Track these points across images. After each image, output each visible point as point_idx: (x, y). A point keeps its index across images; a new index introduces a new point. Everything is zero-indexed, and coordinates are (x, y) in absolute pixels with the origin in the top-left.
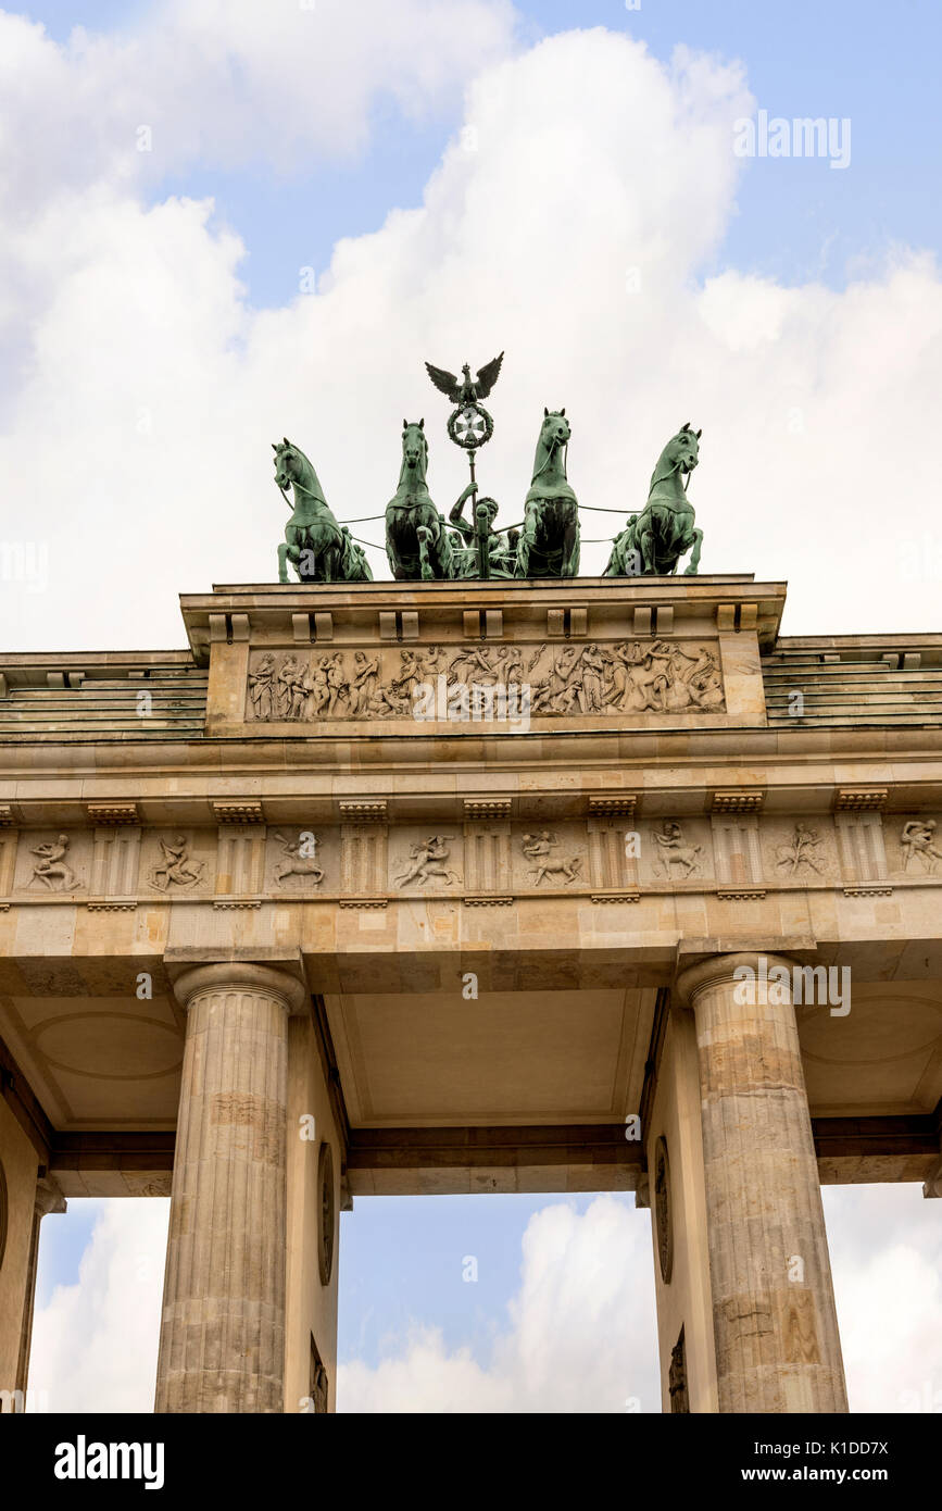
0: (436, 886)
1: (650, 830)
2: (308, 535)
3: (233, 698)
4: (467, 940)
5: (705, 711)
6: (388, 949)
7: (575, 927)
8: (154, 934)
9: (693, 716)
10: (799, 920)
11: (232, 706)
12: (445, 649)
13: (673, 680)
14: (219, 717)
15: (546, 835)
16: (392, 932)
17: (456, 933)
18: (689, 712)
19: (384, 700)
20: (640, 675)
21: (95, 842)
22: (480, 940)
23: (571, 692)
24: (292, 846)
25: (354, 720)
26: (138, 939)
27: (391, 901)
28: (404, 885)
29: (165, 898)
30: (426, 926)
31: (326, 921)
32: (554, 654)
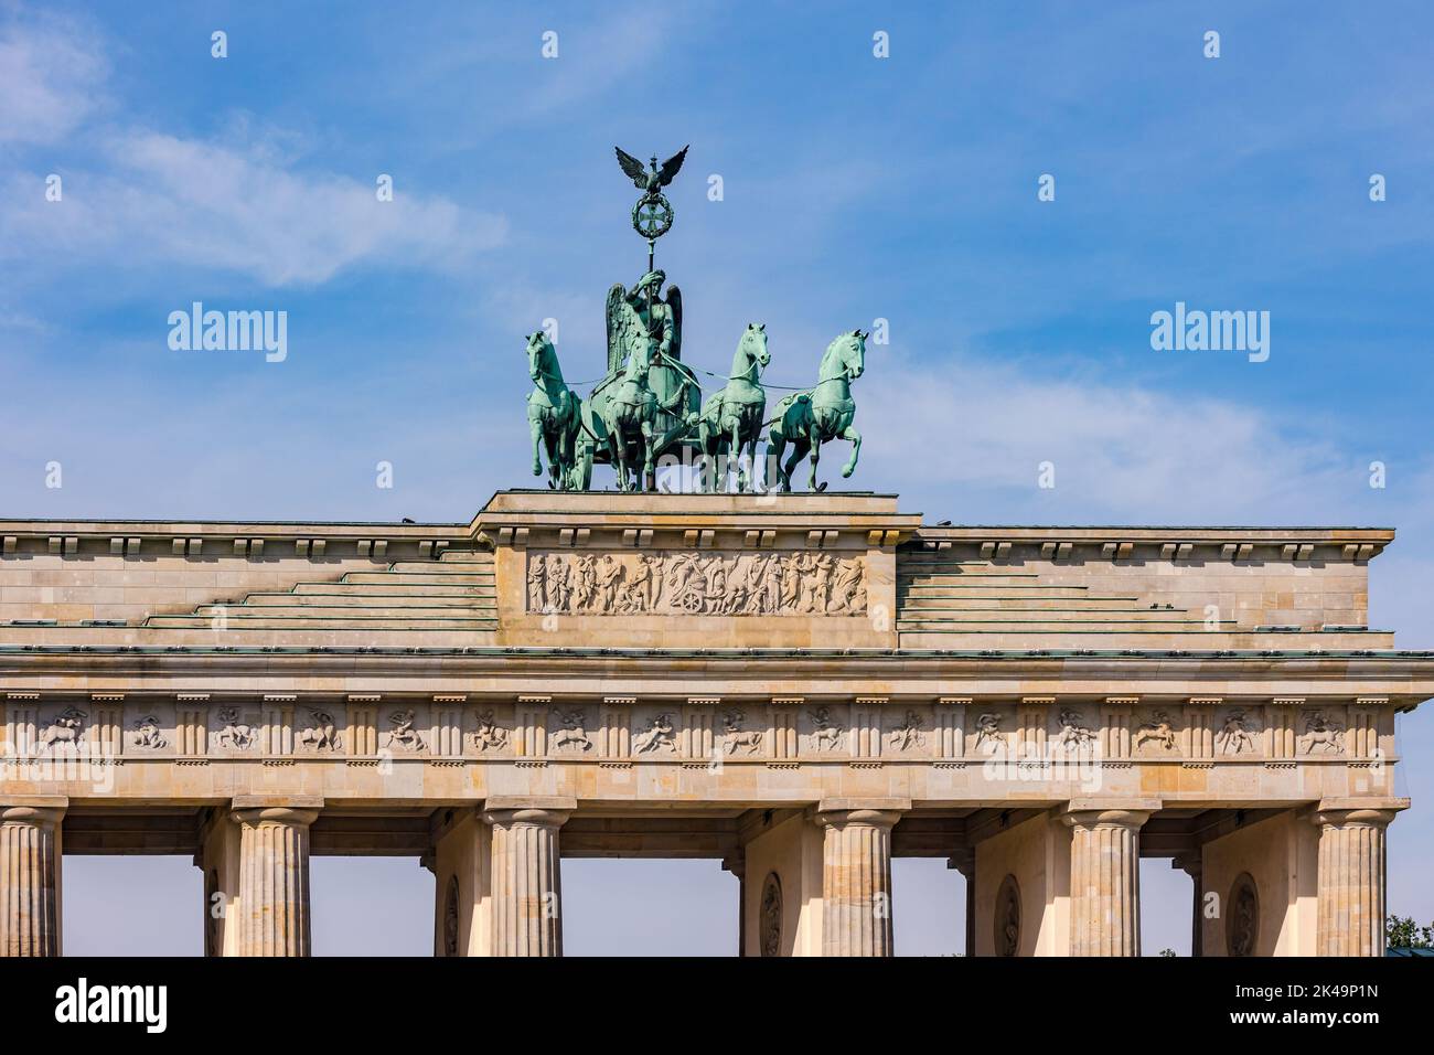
0: (664, 752)
1: (809, 712)
2: (550, 414)
3: (517, 593)
4: (683, 792)
5: (852, 615)
6: (632, 798)
7: (754, 784)
8: (476, 783)
9: (845, 618)
10: (901, 783)
11: (517, 601)
12: (669, 553)
13: (832, 586)
14: (509, 610)
15: (738, 717)
16: (633, 786)
17: (676, 787)
18: (840, 615)
19: (625, 598)
20: (808, 581)
21: (430, 713)
22: (692, 792)
23: (758, 595)
24: (567, 721)
25: (604, 615)
26: (466, 786)
27: (633, 763)
28: (642, 751)
29: (483, 758)
30: (657, 782)
31: (590, 776)
32: (748, 561)
